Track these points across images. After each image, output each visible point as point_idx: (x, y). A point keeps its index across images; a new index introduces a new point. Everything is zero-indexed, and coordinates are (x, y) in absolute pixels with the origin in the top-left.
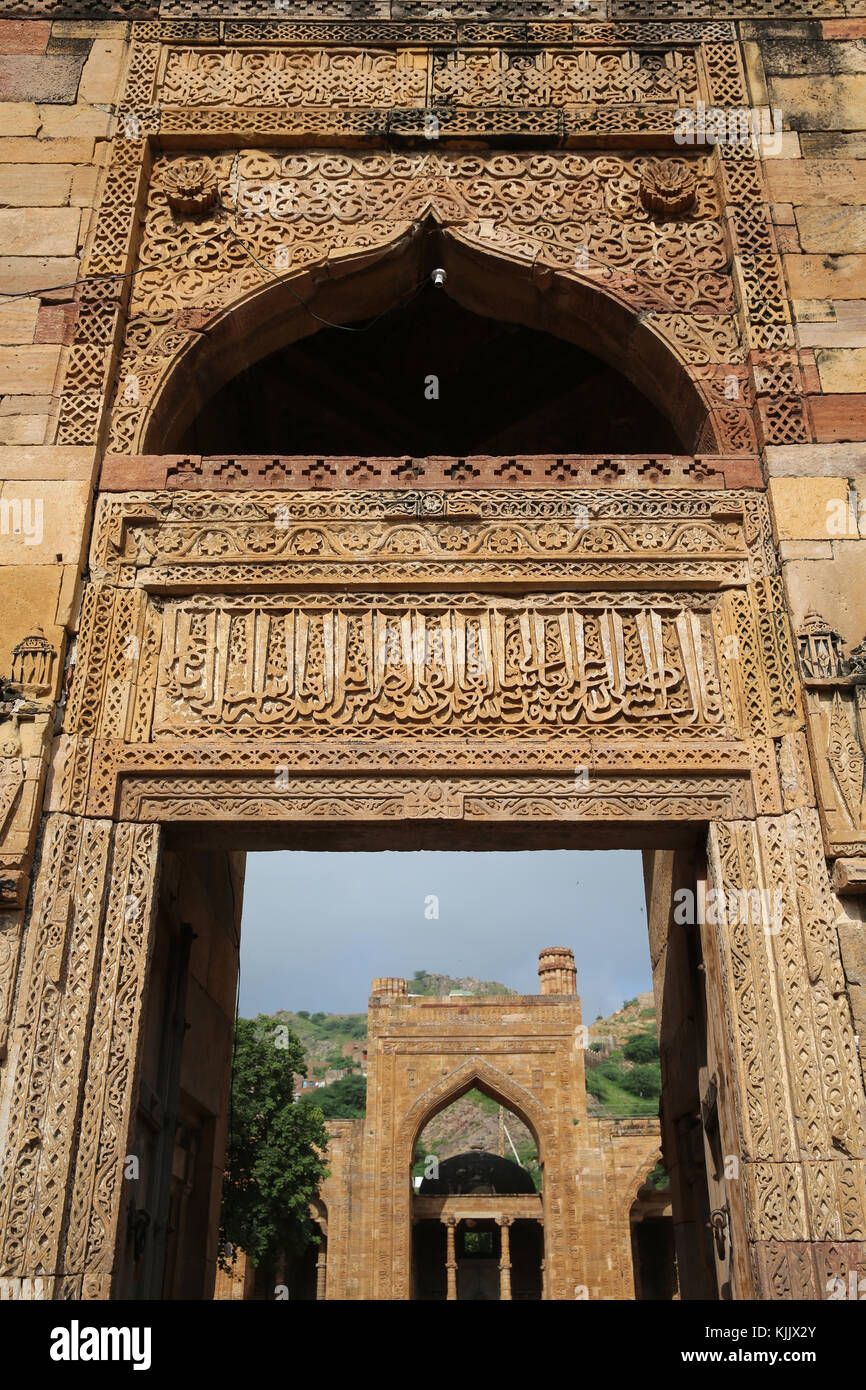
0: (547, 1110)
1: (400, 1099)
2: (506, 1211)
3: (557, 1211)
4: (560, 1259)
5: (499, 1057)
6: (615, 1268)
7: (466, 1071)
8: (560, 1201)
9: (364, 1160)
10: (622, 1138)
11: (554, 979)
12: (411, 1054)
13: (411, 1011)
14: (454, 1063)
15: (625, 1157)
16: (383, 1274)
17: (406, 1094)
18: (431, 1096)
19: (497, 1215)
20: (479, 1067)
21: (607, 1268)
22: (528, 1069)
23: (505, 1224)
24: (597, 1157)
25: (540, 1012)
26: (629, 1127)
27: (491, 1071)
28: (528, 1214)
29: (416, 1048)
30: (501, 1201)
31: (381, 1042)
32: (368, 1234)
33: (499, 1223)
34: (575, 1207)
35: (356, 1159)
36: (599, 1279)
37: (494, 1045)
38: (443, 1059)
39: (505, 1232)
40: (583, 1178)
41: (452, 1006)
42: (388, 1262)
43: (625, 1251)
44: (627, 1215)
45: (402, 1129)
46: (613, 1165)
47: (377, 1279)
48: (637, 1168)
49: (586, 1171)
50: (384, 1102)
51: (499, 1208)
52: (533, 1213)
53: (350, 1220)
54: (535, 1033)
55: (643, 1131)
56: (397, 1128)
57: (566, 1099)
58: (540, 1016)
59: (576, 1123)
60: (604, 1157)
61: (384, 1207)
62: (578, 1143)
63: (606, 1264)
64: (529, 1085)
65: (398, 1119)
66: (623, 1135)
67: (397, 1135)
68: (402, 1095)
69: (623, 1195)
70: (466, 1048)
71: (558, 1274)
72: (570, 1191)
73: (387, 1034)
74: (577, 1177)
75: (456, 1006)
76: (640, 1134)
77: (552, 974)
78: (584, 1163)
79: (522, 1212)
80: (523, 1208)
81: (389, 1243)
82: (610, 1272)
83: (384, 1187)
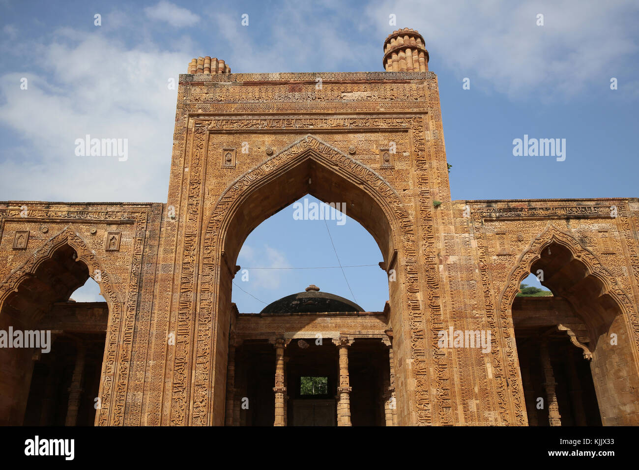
0: (399, 193)
1: (212, 183)
2: (346, 330)
3: (416, 308)
4: (422, 365)
5: (338, 137)
6: (497, 376)
7: (298, 150)
8: (419, 296)
9: (161, 249)
10: (497, 223)
11: (405, 59)
12: (229, 133)
13: (231, 90)
14: (282, 143)
15: (502, 244)
16: (177, 386)
17: (221, 176)
18: (252, 177)
19: (335, 335)
20: (314, 146)
21: (485, 376)
22: (374, 148)
23: (344, 344)
24: (466, 243)
25: (387, 90)
26: (505, 210)
27: (329, 151)
28: (370, 333)
29: (235, 126)
30: (338, 320)
31: (192, 121)
32: (161, 336)
33: (337, 343)
34: (440, 302)
35: (151, 247)
36: (476, 390)
37: (332, 122)
38: (268, 139)
39: (343, 353)
40: (449, 268)
41: (281, 84)
42: (186, 372)
43: (509, 354)
44: (509, 312)
45: (214, 214)
46: (486, 253)
47: (169, 394)
48: (518, 257)
49: (452, 259)
50: (191, 184)
51: (337, 327)
52: (377, 332)
53: (137, 319)
54: (382, 110)
55: (523, 214)
56: (207, 213)
57: (423, 180)
58: (389, 93)
59: (437, 206)
60: (474, 244)
61: (185, 305)
62: (441, 228)
63: (485, 370)
64: (377, 166)
65: (209, 204)
66: (498, 219)
67: (206, 222)
68: (216, 177)
69: (502, 288)
70: (297, 126)
71: (420, 384)
72: (433, 284)
73: (200, 111)
74: (441, 267)
75: (285, 83)
76: (518, 218)
77: (401, 54)
78: (450, 250)
79: (364, 332)
80: (364, 327)
81: (188, 347)
82: (491, 380)
83: (186, 281)
